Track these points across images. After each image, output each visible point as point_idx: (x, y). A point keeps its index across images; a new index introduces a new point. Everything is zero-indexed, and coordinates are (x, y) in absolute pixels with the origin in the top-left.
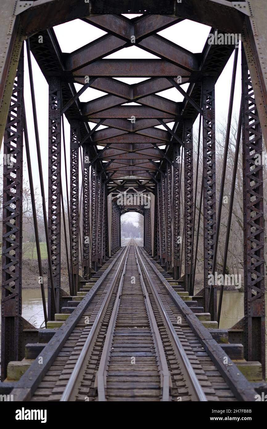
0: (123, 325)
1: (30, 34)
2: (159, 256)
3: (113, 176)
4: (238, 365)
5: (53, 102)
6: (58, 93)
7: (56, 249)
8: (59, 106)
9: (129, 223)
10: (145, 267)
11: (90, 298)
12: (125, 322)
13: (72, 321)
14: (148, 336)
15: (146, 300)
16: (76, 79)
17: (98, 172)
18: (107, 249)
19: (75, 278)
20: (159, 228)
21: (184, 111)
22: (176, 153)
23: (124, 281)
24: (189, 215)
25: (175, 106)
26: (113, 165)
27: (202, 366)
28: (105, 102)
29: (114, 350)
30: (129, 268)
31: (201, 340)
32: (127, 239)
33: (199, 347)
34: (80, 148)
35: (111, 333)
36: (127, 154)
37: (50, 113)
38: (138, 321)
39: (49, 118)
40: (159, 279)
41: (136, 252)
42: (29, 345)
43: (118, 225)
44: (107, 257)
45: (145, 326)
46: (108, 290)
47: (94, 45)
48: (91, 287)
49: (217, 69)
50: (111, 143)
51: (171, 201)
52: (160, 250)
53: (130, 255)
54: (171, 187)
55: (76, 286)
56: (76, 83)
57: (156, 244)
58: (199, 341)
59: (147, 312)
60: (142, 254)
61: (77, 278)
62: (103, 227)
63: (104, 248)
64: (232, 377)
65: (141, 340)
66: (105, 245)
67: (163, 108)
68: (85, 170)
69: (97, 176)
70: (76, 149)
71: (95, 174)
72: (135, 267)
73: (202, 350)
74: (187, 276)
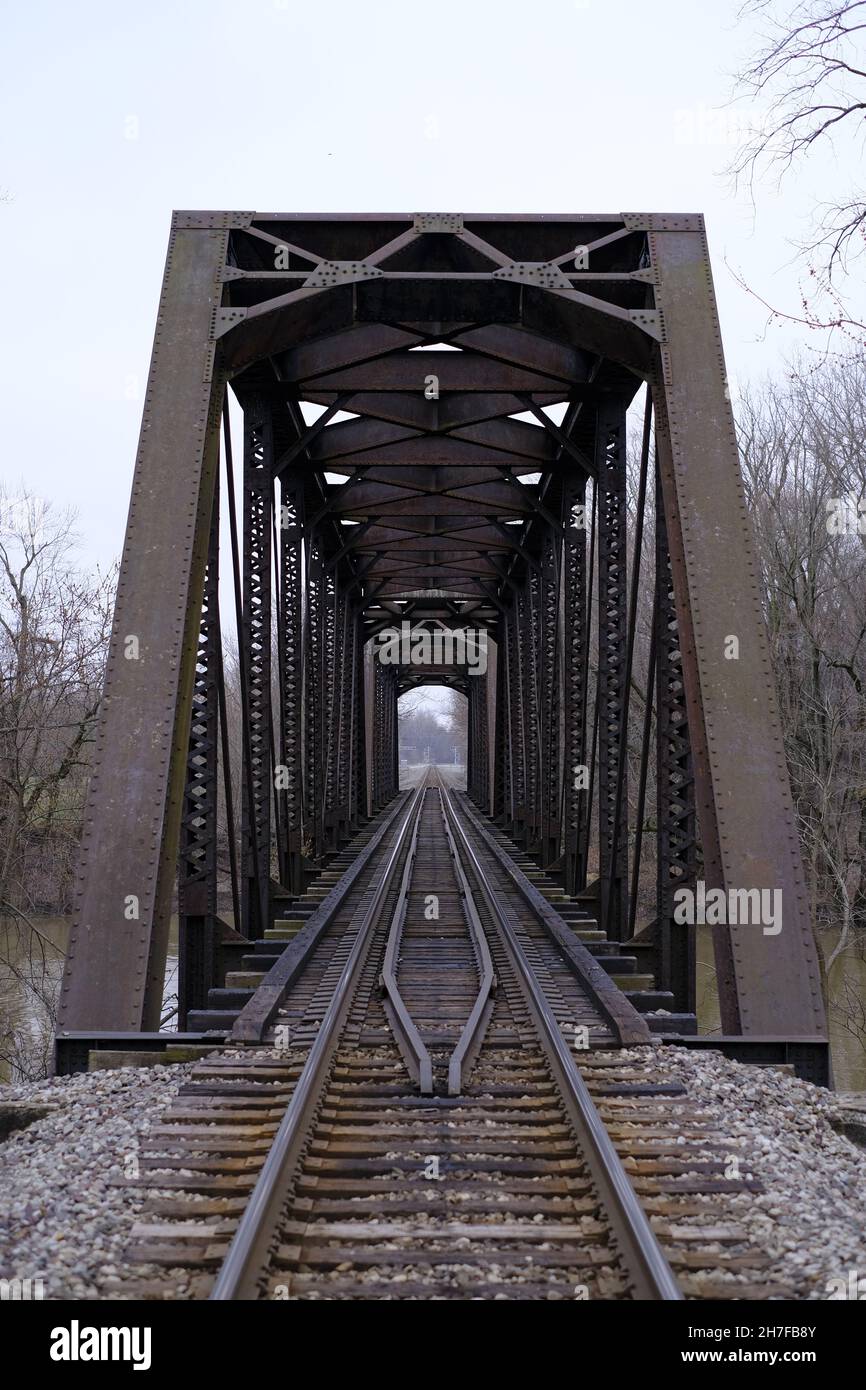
0: (417, 934)
2: (509, 815)
4: (615, 977)
9: (421, 715)
10: (469, 840)
12: (421, 931)
14: (465, 948)
15: (466, 900)
18: (361, 794)
23: (413, 869)
29: (405, 961)
30: (425, 843)
32: (416, 767)
36: (421, 540)
38: (447, 930)
41: (446, 804)
43: (390, 719)
44: (363, 817)
45: (460, 937)
46: (379, 883)
48: (336, 881)
51: (538, 666)
52: (512, 797)
53: (428, 812)
59: (466, 918)
60: (463, 810)
61: (297, 861)
63: (353, 793)
65: (452, 951)
72: (440, 842)
74: (570, 859)
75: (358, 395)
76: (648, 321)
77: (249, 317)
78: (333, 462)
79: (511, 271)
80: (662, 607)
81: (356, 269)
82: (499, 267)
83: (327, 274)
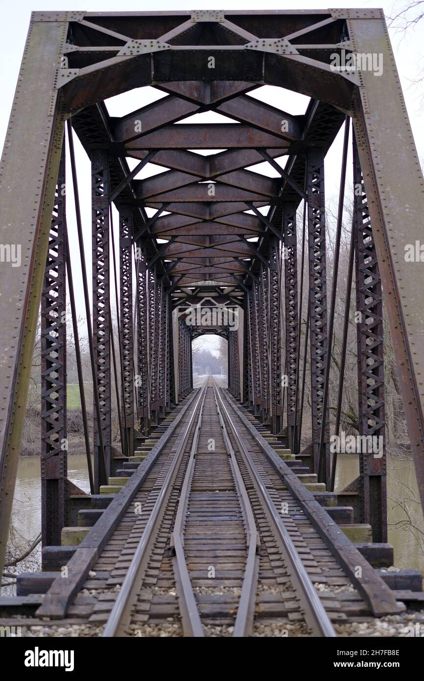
0: (200, 489)
1: (75, 110)
2: (252, 402)
3: (180, 282)
4: (343, 528)
5: (97, 185)
6: (105, 173)
7: (104, 391)
8: (107, 191)
9: (204, 351)
10: (230, 417)
11: (154, 457)
12: (203, 486)
13: (134, 484)
14: (233, 500)
15: (231, 460)
16: (128, 152)
17: (159, 277)
18: (172, 391)
19: (129, 433)
20: (250, 359)
21: (283, 190)
22: (274, 248)
23: (199, 436)
24: (293, 340)
25: (270, 183)
26: (180, 266)
27: (298, 529)
28: (170, 179)
29: (191, 515)
30: (207, 419)
31: (300, 501)
33: (297, 510)
34: (133, 245)
35: (186, 498)
36: (202, 251)
37: (93, 202)
38: (220, 484)
39: (93, 209)
40: (250, 433)
41: (217, 396)
42: (81, 511)
43: (187, 354)
44: (173, 404)
45: (229, 490)
46: (178, 447)
47: (155, 108)
48: (153, 446)
49: (327, 138)
50: (178, 236)
51: (267, 320)
52: (253, 392)
53: (208, 400)
54: (267, 298)
55: (131, 444)
56: (129, 158)
57: (246, 383)
58: (299, 504)
59: (232, 474)
60: (226, 399)
61: (132, 433)
62: (166, 359)
63: (167, 391)
64: (330, 535)
65: (224, 504)
66: (169, 385)
67: (253, 187)
68: (140, 276)
69: (157, 284)
70: (127, 247)
71: (153, 280)
72: (214, 418)
73: (302, 514)
74: (290, 429)
75: (161, 151)
76: (351, 73)
77: (81, 75)
78: (149, 200)
79: (257, 44)
80: (360, 268)
81: (153, 44)
82: (249, 42)
83: (134, 47)
